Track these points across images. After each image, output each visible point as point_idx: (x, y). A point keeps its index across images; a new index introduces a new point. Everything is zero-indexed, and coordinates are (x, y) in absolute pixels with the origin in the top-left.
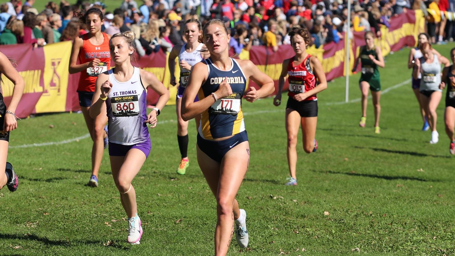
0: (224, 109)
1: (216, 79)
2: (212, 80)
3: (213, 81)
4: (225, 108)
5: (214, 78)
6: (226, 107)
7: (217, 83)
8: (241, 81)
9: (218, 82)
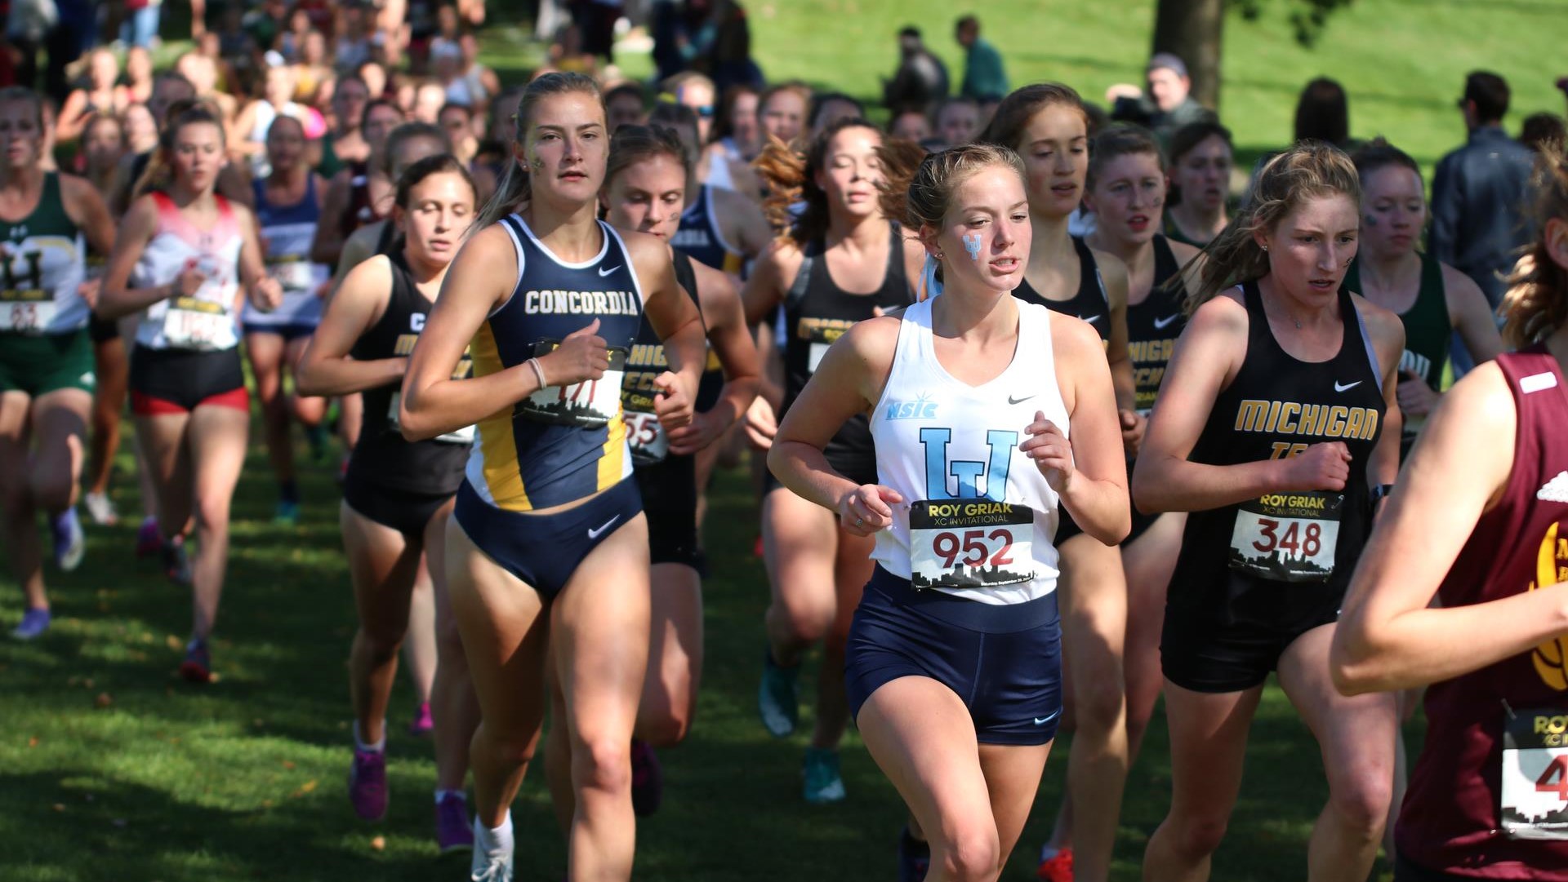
0: (569, 406)
1: (546, 297)
2: (532, 298)
3: (535, 302)
4: (571, 400)
5: (539, 292)
6: (574, 399)
7: (549, 310)
8: (628, 308)
9: (554, 306)
